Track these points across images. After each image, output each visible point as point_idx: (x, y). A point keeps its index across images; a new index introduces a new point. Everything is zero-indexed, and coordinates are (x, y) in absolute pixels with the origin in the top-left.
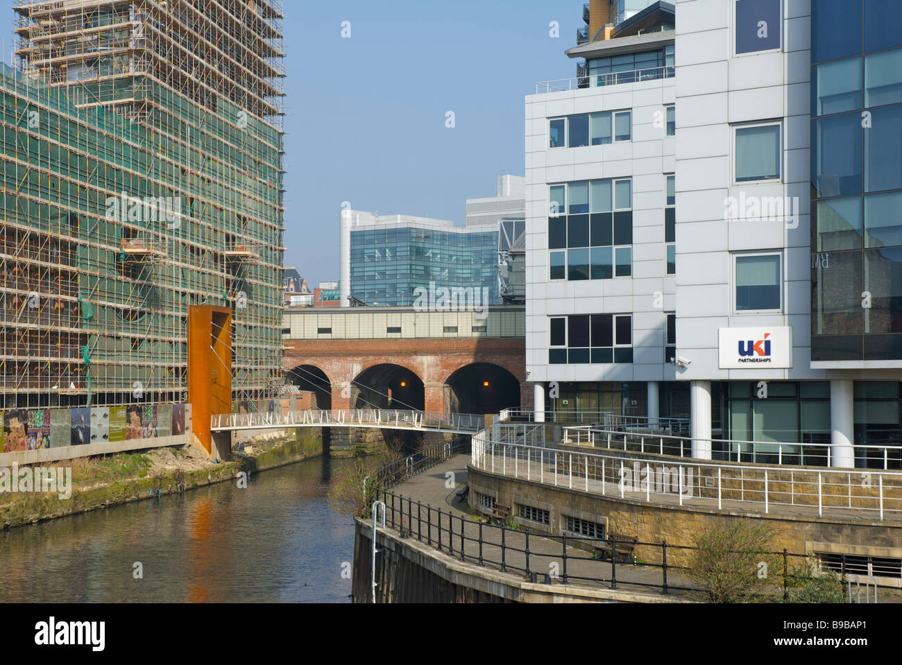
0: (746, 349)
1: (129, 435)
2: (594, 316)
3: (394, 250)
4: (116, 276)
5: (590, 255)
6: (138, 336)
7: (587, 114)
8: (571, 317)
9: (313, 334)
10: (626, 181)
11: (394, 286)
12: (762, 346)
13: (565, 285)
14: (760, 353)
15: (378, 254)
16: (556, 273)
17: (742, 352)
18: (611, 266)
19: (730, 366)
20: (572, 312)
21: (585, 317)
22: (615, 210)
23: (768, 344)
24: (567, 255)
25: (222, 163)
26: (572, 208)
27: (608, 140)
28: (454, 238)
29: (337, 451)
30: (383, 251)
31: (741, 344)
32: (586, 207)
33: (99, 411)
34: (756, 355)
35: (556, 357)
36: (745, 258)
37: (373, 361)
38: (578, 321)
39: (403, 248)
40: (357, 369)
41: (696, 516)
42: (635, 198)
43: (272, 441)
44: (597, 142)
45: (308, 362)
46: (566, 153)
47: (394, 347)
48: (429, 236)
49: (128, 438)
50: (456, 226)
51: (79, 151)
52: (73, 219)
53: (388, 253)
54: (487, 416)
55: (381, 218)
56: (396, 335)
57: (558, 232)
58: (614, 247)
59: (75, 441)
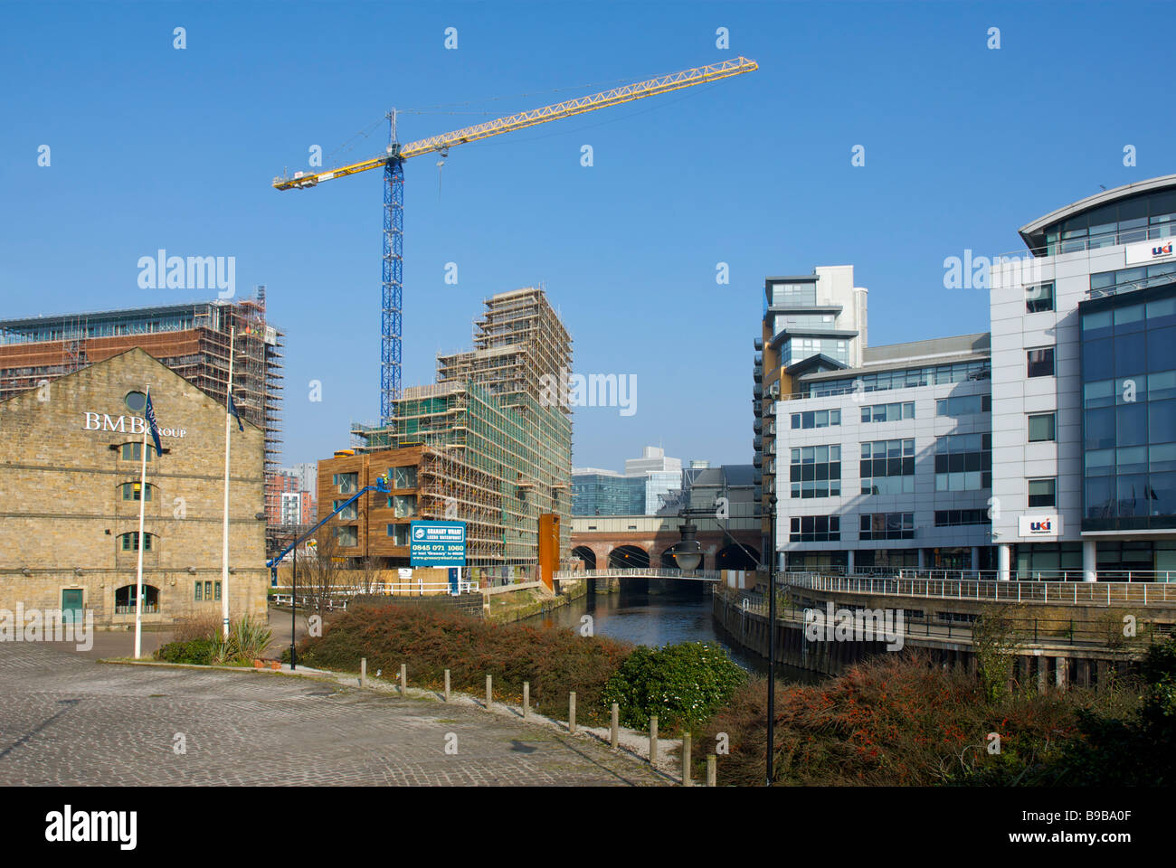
0: (1035, 527)
1: (521, 581)
2: (817, 517)
3: (586, 487)
4: (515, 499)
5: (815, 485)
6: (522, 530)
7: (813, 412)
8: (803, 517)
9: (587, 530)
10: (837, 447)
11: (587, 506)
12: (1045, 525)
13: (800, 501)
14: (1044, 528)
15: (577, 489)
16: (795, 494)
17: (1033, 528)
18: (827, 490)
19: (1026, 534)
20: (804, 515)
21: (812, 517)
22: (830, 461)
23: (1049, 524)
24: (801, 485)
25: (551, 439)
26: (804, 461)
27: (826, 425)
28: (619, 480)
29: (599, 590)
30: (580, 487)
31: (1033, 524)
32: (813, 460)
33: (511, 568)
34: (1041, 529)
35: (793, 539)
36: (1033, 482)
37: (619, 544)
38: (808, 520)
39: (592, 486)
40: (611, 548)
41: (1060, 608)
42: (842, 455)
43: (572, 585)
44: (819, 426)
45: (583, 544)
46: (801, 432)
47: (633, 536)
48: (606, 479)
49: (520, 582)
50: (619, 473)
51: (503, 432)
52: (501, 467)
53: (583, 489)
54: (722, 571)
55: (578, 469)
56: (634, 530)
57: (795, 474)
58: (830, 481)
59: (503, 584)
